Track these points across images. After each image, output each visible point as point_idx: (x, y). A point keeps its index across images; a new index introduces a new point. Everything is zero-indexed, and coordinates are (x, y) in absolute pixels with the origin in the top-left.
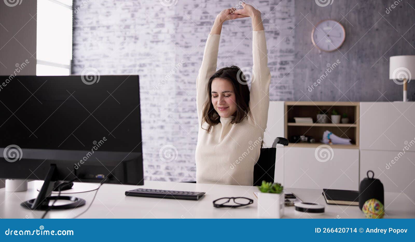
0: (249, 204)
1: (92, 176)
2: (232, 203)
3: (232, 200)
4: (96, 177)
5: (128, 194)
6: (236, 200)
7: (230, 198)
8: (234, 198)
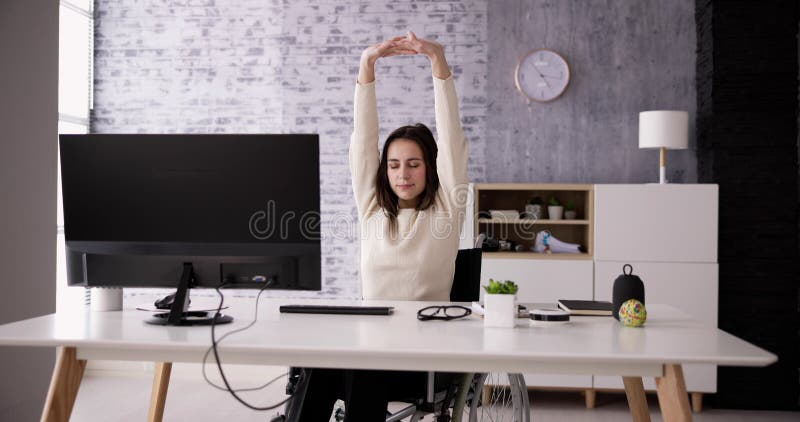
0: (466, 315)
1: (246, 279)
2: (441, 314)
3: (442, 310)
4: (254, 279)
5: (284, 310)
6: (447, 310)
7: (440, 308)
8: (445, 308)
